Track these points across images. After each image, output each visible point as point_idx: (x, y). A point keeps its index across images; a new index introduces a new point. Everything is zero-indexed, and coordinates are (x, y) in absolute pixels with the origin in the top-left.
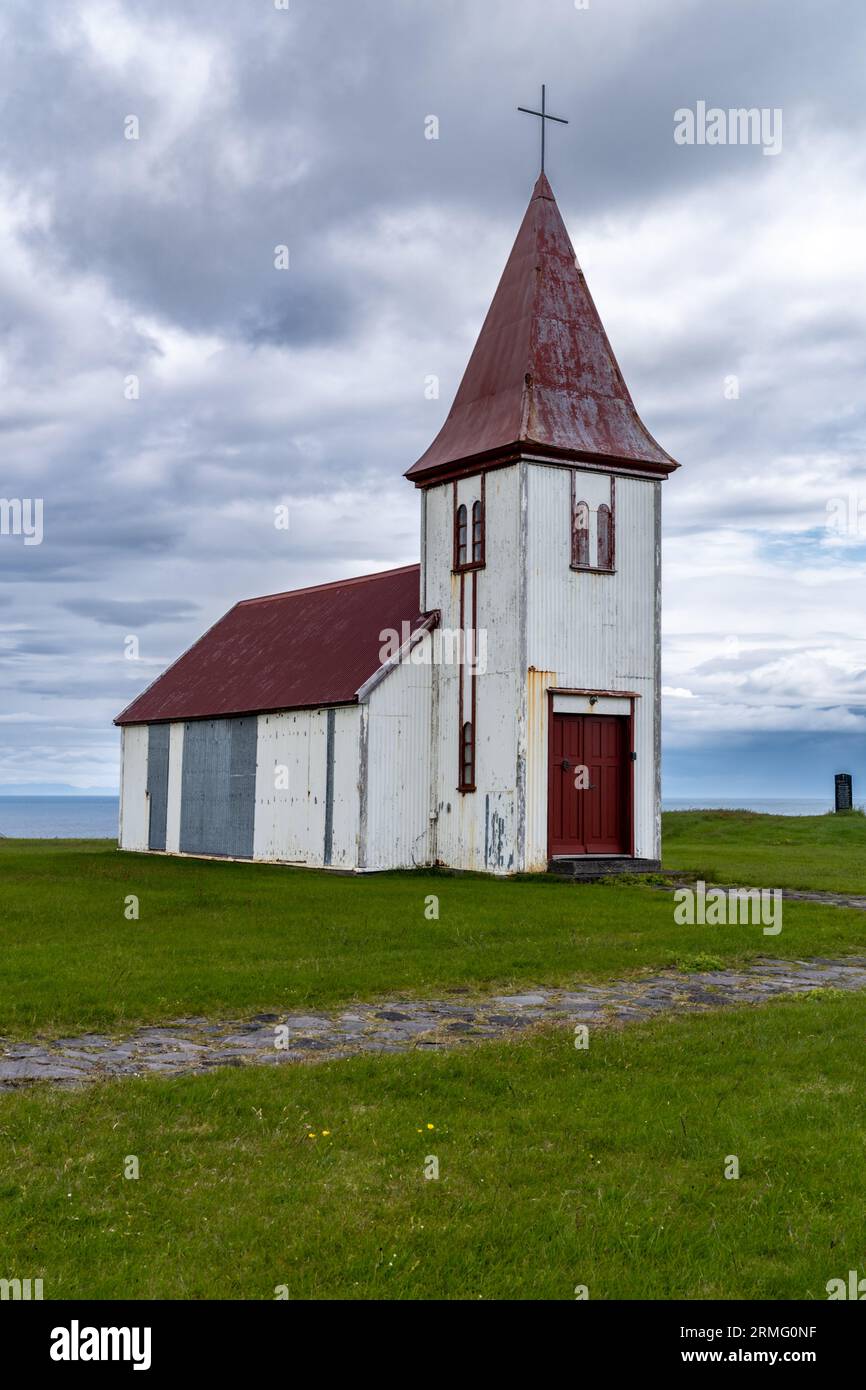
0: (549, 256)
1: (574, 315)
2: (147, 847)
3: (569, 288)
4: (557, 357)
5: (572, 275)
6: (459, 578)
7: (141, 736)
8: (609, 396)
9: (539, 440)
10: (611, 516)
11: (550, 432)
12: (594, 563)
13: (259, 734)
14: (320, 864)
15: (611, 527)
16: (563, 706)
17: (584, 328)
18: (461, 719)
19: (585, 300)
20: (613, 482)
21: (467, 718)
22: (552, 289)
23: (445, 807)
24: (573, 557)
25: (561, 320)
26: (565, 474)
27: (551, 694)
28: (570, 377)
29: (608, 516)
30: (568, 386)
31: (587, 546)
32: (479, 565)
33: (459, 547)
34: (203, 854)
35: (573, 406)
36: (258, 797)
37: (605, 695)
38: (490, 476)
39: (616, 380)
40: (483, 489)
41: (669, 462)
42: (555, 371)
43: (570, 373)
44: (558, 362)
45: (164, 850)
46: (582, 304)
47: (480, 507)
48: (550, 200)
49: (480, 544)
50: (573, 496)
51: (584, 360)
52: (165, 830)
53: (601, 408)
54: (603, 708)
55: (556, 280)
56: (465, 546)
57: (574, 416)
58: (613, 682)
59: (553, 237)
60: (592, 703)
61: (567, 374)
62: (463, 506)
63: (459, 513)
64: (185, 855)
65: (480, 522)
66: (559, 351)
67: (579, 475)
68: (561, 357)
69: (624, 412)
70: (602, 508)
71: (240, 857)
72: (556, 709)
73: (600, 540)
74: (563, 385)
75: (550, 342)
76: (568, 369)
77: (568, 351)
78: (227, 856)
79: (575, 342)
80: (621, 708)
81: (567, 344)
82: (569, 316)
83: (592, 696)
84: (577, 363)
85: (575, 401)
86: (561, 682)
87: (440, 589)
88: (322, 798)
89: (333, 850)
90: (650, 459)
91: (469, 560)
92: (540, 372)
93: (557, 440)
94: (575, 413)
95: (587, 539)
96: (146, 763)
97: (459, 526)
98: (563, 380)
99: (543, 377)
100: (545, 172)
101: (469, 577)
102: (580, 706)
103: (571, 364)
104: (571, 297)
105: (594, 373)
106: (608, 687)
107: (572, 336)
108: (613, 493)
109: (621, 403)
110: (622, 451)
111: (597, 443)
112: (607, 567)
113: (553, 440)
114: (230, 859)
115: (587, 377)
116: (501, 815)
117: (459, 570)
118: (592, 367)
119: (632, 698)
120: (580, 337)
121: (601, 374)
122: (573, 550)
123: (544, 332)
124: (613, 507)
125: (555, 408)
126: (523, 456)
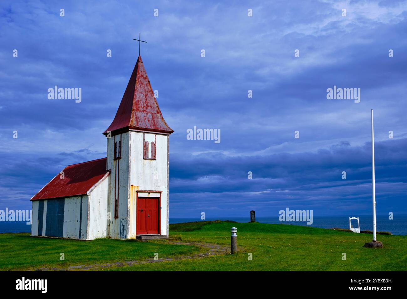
0: (140, 77)
1: (147, 92)
2: (37, 235)
3: (145, 85)
4: (141, 103)
5: (147, 82)
6: (115, 161)
7: (37, 204)
8: (155, 113)
9: (134, 126)
10: (155, 145)
11: (138, 123)
12: (150, 157)
13: (65, 203)
14: (78, 238)
15: (155, 148)
16: (140, 195)
17: (149, 96)
18: (115, 199)
19: (150, 88)
20: (155, 136)
21: (117, 198)
22: (141, 86)
23: (111, 222)
24: (144, 156)
25: (143, 94)
26: (142, 134)
27: (137, 192)
28: (145, 109)
29: (154, 145)
30: (144, 111)
31: (148, 153)
32: (120, 158)
33: (115, 153)
34: (51, 236)
35: (145, 116)
36: (64, 221)
37: (153, 192)
38: (123, 134)
39: (158, 109)
40: (121, 138)
41: (171, 130)
42: (140, 107)
43: (144, 107)
44: (141, 105)
45: (42, 236)
46: (149, 89)
47: (120, 142)
48: (141, 62)
49: (120, 152)
50: (144, 140)
51: (149, 104)
52: (42, 230)
53: (153, 117)
54: (152, 195)
55: (142, 83)
56: (117, 153)
57: (145, 119)
58: (155, 188)
59: (142, 72)
60: (149, 194)
61: (144, 108)
62: (116, 142)
63: (116, 144)
64: (47, 237)
65: (120, 147)
66: (142, 102)
67: (146, 134)
68: (142, 104)
69: (159, 117)
70: (152, 143)
71: (59, 237)
72: (138, 196)
73: (152, 151)
74: (142, 111)
75: (139, 100)
76: (144, 106)
77: (144, 102)
78: (57, 237)
79: (146, 99)
80: (158, 195)
81: (144, 100)
82: (145, 93)
83: (149, 192)
84: (147, 105)
85: (145, 115)
86: (140, 189)
87: (111, 164)
88: (79, 220)
89: (81, 234)
90: (166, 130)
91: (118, 157)
92: (136, 107)
93: (139, 125)
94: (145, 118)
95: (148, 151)
96: (38, 211)
97: (116, 148)
98: (142, 109)
99: (137, 109)
100: (140, 55)
101: (117, 161)
102: (146, 195)
103: (145, 105)
104: (146, 88)
105: (151, 108)
106: (154, 190)
107: (146, 98)
108: (155, 139)
109: (158, 115)
110: (158, 128)
111: (151, 126)
112: (154, 158)
113: (138, 125)
114: (57, 238)
115: (149, 108)
116: (124, 224)
117: (115, 159)
118: (151, 106)
119: (160, 193)
120: (148, 98)
121: (153, 108)
122: (144, 154)
123: (138, 97)
124: (155, 143)
125: (140, 117)
126: (130, 130)
